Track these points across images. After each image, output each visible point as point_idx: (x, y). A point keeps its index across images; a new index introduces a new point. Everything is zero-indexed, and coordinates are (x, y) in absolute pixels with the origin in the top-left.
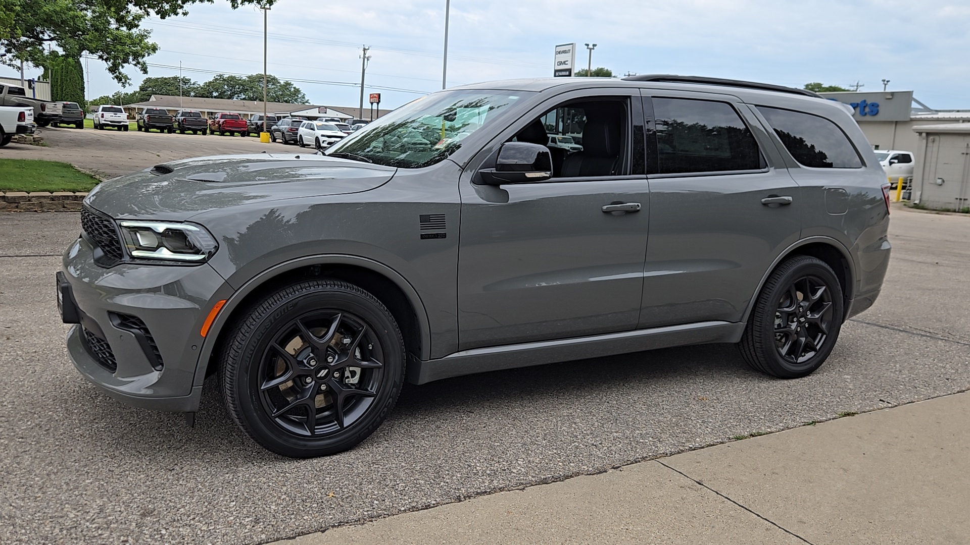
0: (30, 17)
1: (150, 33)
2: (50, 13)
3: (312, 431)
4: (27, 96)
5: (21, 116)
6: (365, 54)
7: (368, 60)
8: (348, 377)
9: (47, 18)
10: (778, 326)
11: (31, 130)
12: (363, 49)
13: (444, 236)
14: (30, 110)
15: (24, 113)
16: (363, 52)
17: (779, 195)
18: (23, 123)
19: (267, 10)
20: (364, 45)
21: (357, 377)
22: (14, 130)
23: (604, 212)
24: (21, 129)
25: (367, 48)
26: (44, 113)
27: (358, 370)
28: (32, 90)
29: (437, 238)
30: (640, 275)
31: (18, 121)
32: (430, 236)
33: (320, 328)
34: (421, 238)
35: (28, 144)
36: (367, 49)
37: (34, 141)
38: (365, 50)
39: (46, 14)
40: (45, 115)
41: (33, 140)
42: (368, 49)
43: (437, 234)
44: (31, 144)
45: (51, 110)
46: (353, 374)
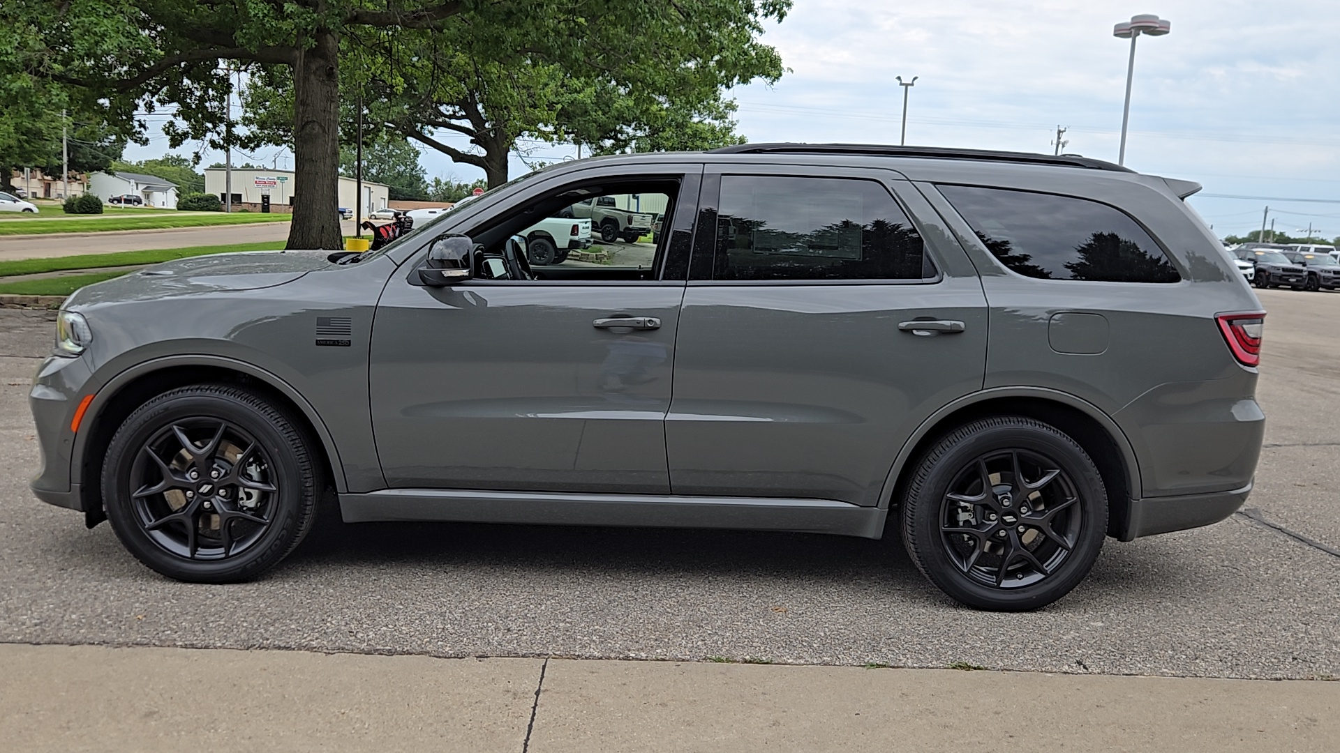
0: (601, 116)
1: (736, 124)
2: (622, 109)
3: (194, 551)
4: (617, 207)
5: (575, 230)
6: (1059, 138)
7: (1063, 146)
8: (242, 499)
9: (618, 115)
10: (964, 524)
11: (585, 246)
12: (1057, 131)
13: (349, 344)
14: (586, 223)
15: (577, 226)
16: (1057, 135)
17: (937, 317)
18: (576, 238)
19: (909, 87)
20: (1059, 126)
21: (254, 499)
22: (566, 245)
23: (595, 327)
24: (574, 244)
25: (1062, 129)
26: (631, 226)
27: (255, 493)
28: (636, 200)
29: (338, 345)
30: (659, 416)
31: (572, 235)
32: (328, 342)
33: (209, 440)
34: (317, 344)
35: (590, 262)
36: (1063, 132)
37: (597, 259)
38: (1059, 132)
39: (618, 111)
40: (631, 229)
41: (595, 257)
42: (1065, 131)
43: (338, 341)
44: (593, 262)
45: (639, 223)
46: (249, 496)
